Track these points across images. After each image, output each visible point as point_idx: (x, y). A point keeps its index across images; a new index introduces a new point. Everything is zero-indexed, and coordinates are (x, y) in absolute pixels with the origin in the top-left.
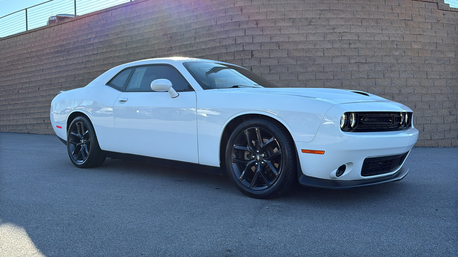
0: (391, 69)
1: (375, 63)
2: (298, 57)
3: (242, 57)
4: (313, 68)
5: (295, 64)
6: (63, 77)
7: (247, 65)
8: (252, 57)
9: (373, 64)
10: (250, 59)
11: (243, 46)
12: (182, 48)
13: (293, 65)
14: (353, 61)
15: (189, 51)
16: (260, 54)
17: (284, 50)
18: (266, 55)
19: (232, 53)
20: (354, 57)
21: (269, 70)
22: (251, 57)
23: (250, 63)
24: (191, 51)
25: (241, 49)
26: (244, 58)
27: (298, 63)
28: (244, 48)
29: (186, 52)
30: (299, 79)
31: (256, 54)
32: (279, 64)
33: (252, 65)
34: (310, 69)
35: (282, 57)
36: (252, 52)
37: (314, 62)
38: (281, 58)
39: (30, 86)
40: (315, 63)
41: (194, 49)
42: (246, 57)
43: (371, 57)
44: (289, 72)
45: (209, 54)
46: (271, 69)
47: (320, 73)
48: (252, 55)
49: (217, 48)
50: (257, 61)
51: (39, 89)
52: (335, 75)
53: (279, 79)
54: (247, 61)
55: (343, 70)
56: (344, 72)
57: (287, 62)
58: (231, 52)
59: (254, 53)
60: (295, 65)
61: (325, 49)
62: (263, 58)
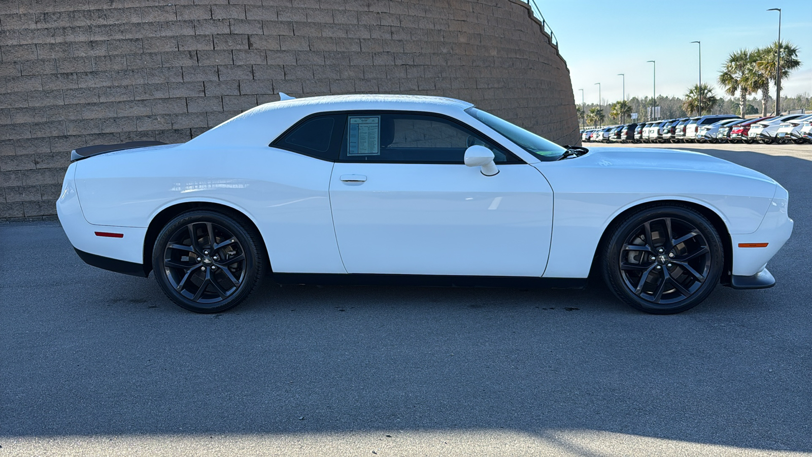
0: (441, 75)
1: (425, 67)
2: (326, 52)
3: (230, 46)
4: (349, 72)
5: (323, 64)
7: (243, 63)
8: (249, 49)
9: (422, 67)
10: (246, 51)
11: (230, 26)
12: (76, 17)
13: (320, 66)
14: (399, 62)
15: (99, 26)
16: (264, 43)
17: (304, 37)
18: (274, 45)
19: (207, 38)
20: (400, 55)
21: (283, 73)
22: (248, 48)
23: (248, 59)
24: (105, 26)
25: (227, 31)
26: (235, 48)
27: (328, 63)
28: (232, 28)
29: (90, 27)
30: (332, 91)
31: (257, 43)
32: (298, 62)
33: (254, 63)
34: (345, 74)
35: (301, 51)
36: (248, 39)
37: (350, 62)
38: (299, 52)
40: (351, 64)
41: (111, 23)
42: (238, 47)
43: (419, 56)
44: (315, 78)
45: (154, 36)
46: (286, 73)
47: (360, 81)
48: (250, 45)
49: (173, 24)
50: (261, 55)
52: (380, 86)
53: (302, 91)
54: (243, 55)
55: (389, 77)
56: (390, 80)
57: (310, 61)
58: (205, 36)
59: (252, 40)
60: (323, 66)
61: (361, 40)
62: (270, 50)
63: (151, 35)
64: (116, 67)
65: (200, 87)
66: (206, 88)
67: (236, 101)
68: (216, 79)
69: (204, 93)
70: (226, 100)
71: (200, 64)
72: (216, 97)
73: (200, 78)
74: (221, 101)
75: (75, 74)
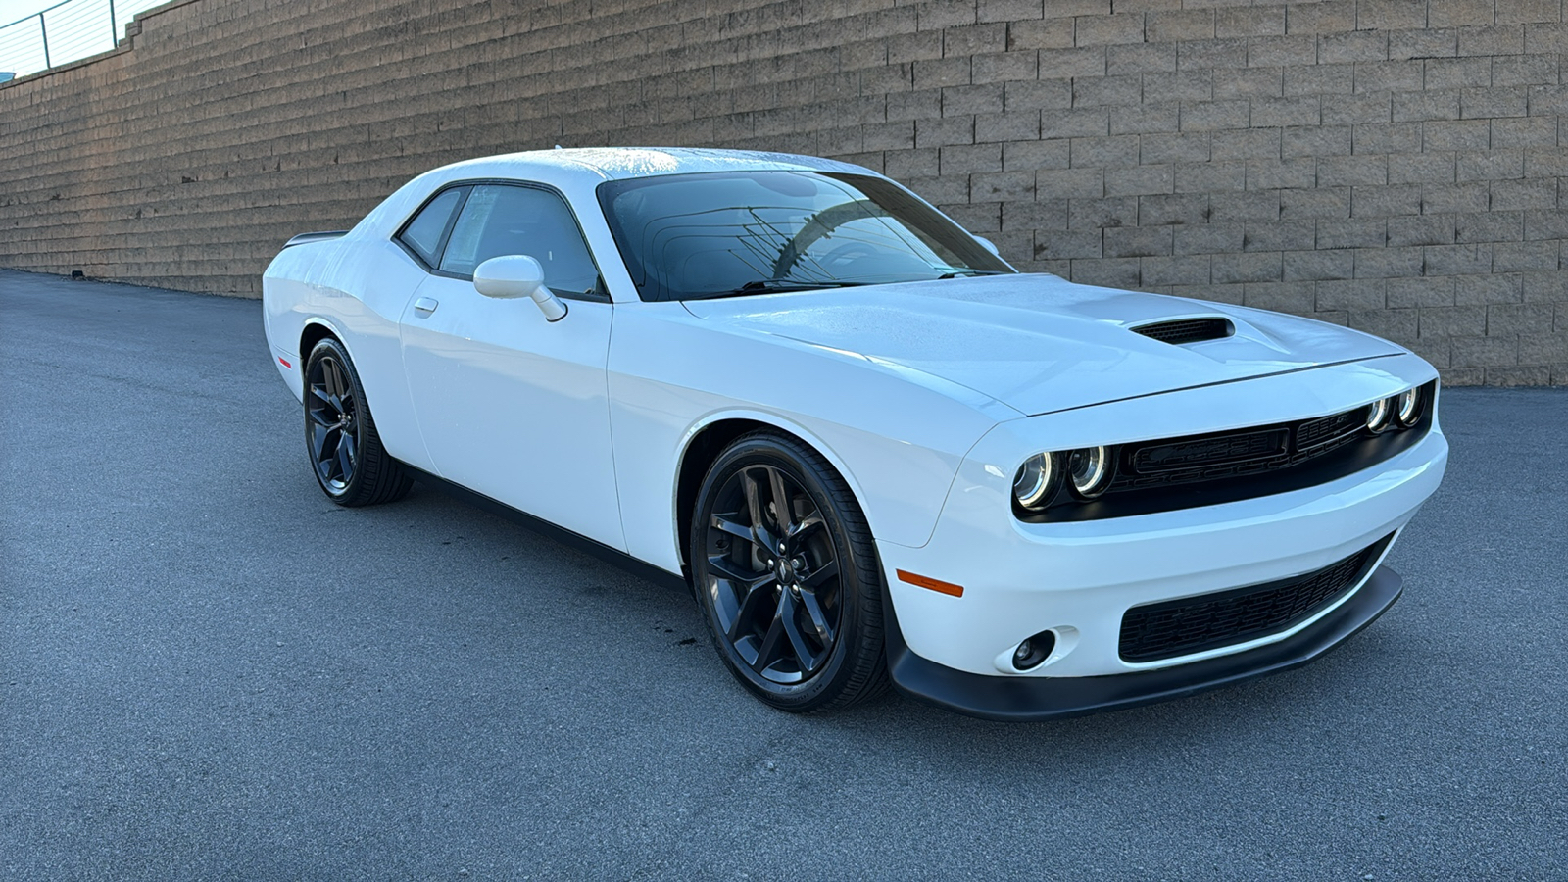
0: (1560, 78)
1: (1495, 59)
2: (1183, 42)
3: (970, 48)
4: (1241, 83)
5: (1172, 68)
6: (404, 120)
7: (989, 80)
8: (1007, 51)
9: (1488, 61)
10: (999, 57)
11: (976, 8)
12: (766, 16)
13: (1161, 74)
14: (1401, 53)
15: (790, 30)
16: (1040, 36)
17: (1133, 15)
18: (1059, 38)
19: (934, 37)
20: (1410, 34)
21: (1071, 96)
22: (1004, 48)
23: (1000, 72)
24: (797, 28)
25: (970, 19)
26: (980, 51)
27: (1185, 65)
28: (979, 12)
29: (779, 32)
30: (1182, 129)
31: (1024, 38)
32: (1109, 71)
33: (1007, 78)
34: (1229, 89)
35: (1120, 46)
36: (1008, 30)
37: (1247, 61)
38: (1116, 49)
39: (313, 147)
40: (1251, 65)
41: (806, 21)
42: (986, 49)
43: (1480, 34)
44: (1146, 101)
45: (857, 39)
46: (1077, 95)
47: (1268, 102)
48: (1009, 42)
49: (885, 15)
50: (1027, 62)
51: (336, 160)
52: (1325, 112)
53: (1106, 131)
54: (990, 63)
55: (1360, 90)
56: (1362, 97)
57: (1138, 66)
58: (931, 33)
59: (1014, 32)
60: (1170, 74)
61: (1291, 9)
62: (1049, 50)
63: (853, 39)
64: (802, 100)
65: (908, 132)
66: (918, 133)
67: (962, 157)
68: (936, 114)
69: (913, 143)
70: (946, 154)
71: (916, 88)
72: (931, 150)
73: (912, 113)
74: (937, 155)
75: (751, 114)
